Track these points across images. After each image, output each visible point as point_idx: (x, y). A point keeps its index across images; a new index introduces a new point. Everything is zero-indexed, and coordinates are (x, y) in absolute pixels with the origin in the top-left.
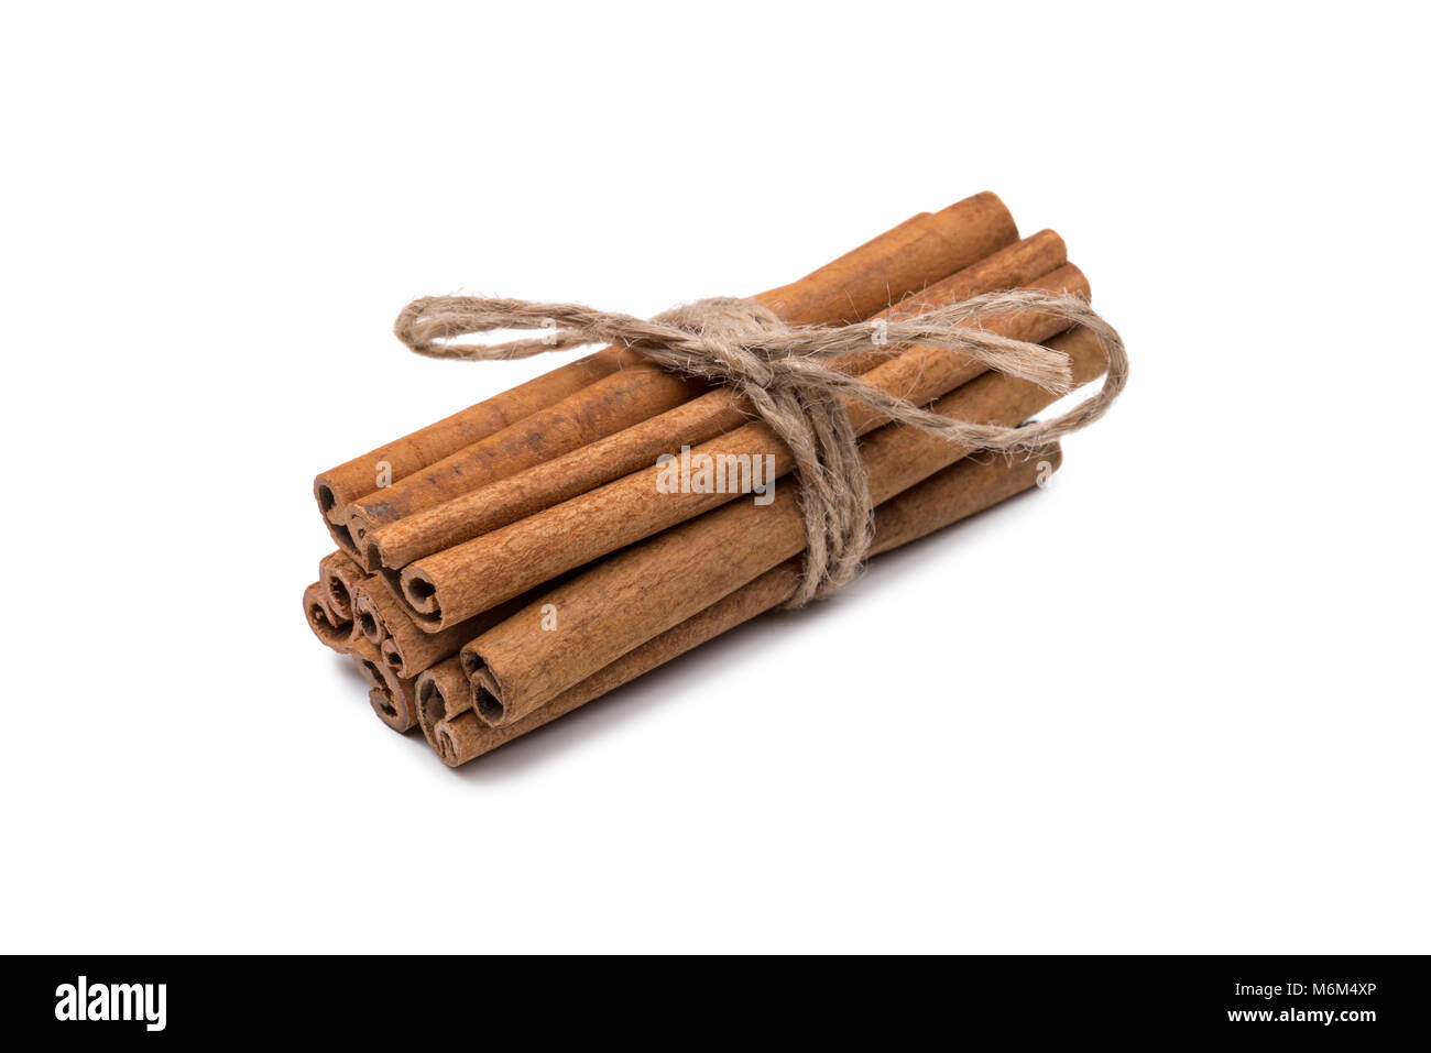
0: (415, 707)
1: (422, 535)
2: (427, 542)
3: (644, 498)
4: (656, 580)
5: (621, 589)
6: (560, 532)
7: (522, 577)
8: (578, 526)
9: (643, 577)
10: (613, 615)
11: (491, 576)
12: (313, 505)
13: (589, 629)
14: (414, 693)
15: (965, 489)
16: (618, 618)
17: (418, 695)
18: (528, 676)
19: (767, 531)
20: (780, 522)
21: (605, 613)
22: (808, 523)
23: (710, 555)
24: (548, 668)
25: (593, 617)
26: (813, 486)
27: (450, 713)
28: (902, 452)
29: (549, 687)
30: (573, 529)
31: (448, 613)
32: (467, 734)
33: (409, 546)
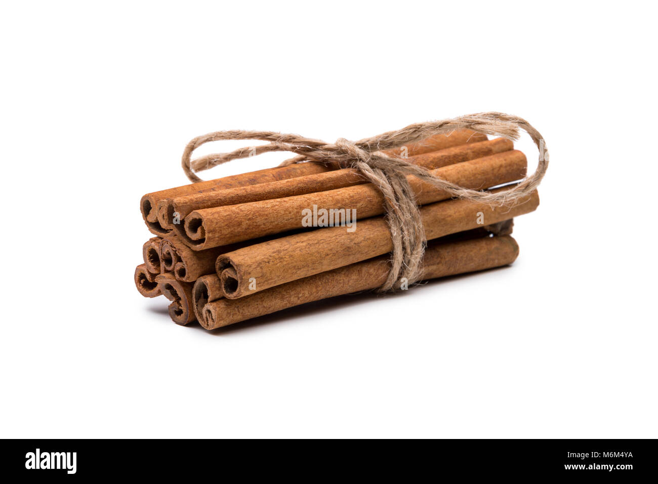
0: (192, 304)
1: (195, 200)
2: (198, 204)
3: (308, 201)
4: (316, 242)
5: (297, 242)
6: (266, 207)
7: (247, 224)
8: (275, 206)
9: (309, 240)
10: (294, 251)
11: (231, 219)
12: (140, 215)
13: (282, 254)
14: (192, 297)
15: (471, 251)
16: (296, 252)
17: (194, 296)
18: (250, 267)
19: (372, 233)
20: (378, 230)
21: (290, 249)
22: (392, 231)
23: (343, 237)
24: (261, 265)
25: (284, 250)
26: (394, 212)
27: (211, 296)
28: (438, 213)
29: (262, 276)
30: (272, 207)
31: (209, 233)
32: (219, 307)
33: (188, 204)
